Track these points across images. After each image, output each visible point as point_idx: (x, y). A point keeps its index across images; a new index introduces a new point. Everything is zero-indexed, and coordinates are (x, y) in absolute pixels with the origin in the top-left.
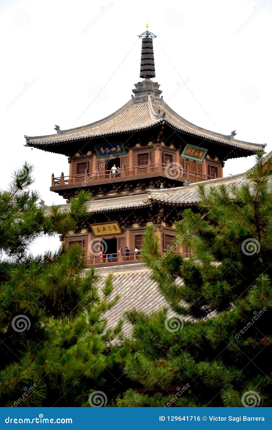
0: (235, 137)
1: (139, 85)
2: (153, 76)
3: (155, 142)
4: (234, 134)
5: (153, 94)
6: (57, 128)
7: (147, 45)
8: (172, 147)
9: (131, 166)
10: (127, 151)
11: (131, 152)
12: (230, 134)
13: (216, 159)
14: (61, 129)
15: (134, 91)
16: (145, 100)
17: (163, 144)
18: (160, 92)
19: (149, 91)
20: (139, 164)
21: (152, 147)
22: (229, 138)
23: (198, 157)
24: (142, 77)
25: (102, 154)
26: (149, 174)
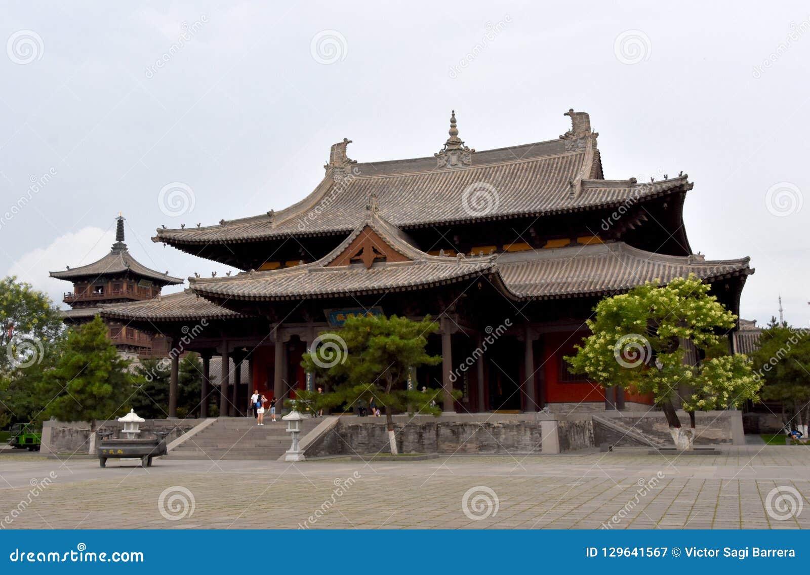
0: (168, 275)
1: (115, 245)
2: (123, 240)
3: (124, 278)
4: (167, 273)
5: (122, 250)
6: (68, 267)
7: (120, 227)
8: (133, 281)
9: (110, 292)
10: (108, 282)
11: (110, 283)
12: (165, 273)
13: (157, 286)
14: (70, 268)
15: (112, 248)
16: (118, 253)
17: (128, 279)
18: (127, 249)
19: (121, 249)
20: (114, 290)
21: (121, 281)
22: (164, 275)
23: (147, 286)
24: (117, 240)
25: (93, 283)
26: (120, 296)
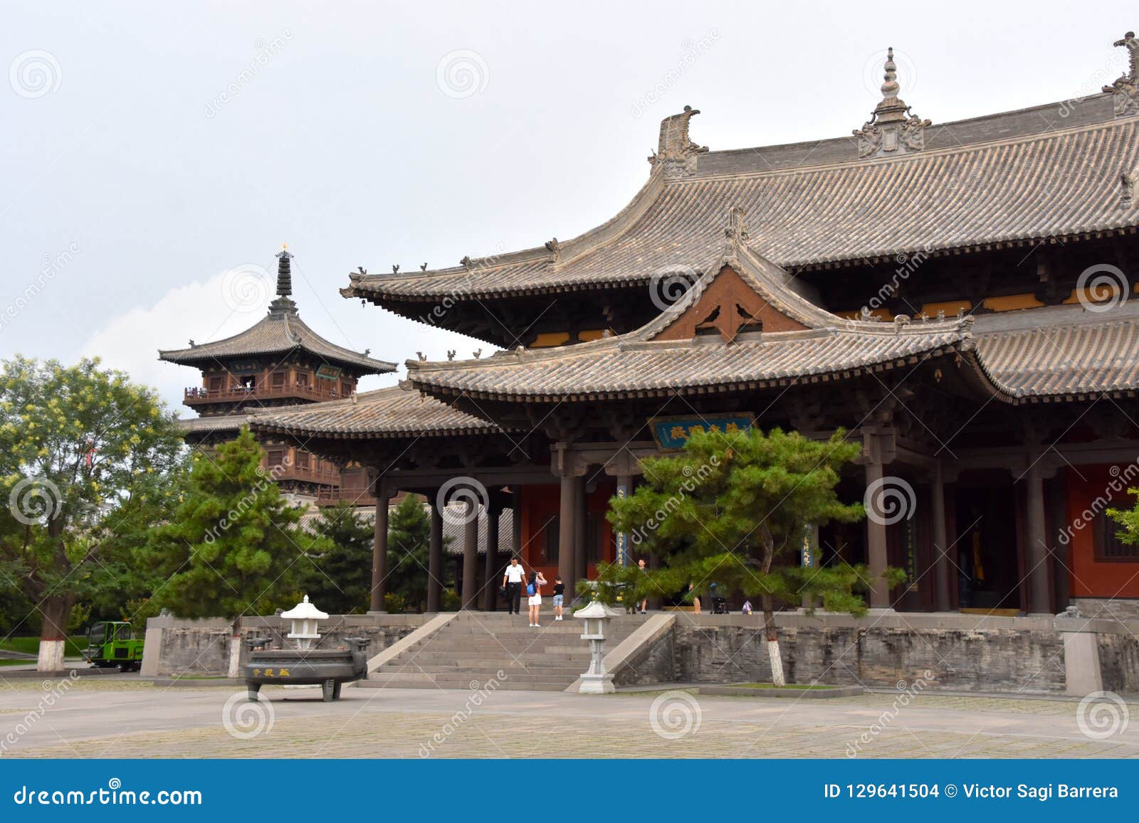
0: (369, 356)
1: (274, 303)
2: (290, 294)
3: (291, 362)
4: (368, 352)
5: (289, 313)
6: (192, 343)
7: (284, 270)
8: (307, 367)
9: (266, 386)
10: (263, 369)
11: (266, 371)
12: (364, 352)
13: (350, 377)
14: (196, 343)
15: (270, 308)
16: (281, 318)
17: (298, 364)
18: (296, 310)
19: (286, 309)
20: (274, 383)
21: (287, 367)
22: (363, 356)
23: (332, 375)
24: (278, 294)
25: (237, 371)
26: (284, 393)
